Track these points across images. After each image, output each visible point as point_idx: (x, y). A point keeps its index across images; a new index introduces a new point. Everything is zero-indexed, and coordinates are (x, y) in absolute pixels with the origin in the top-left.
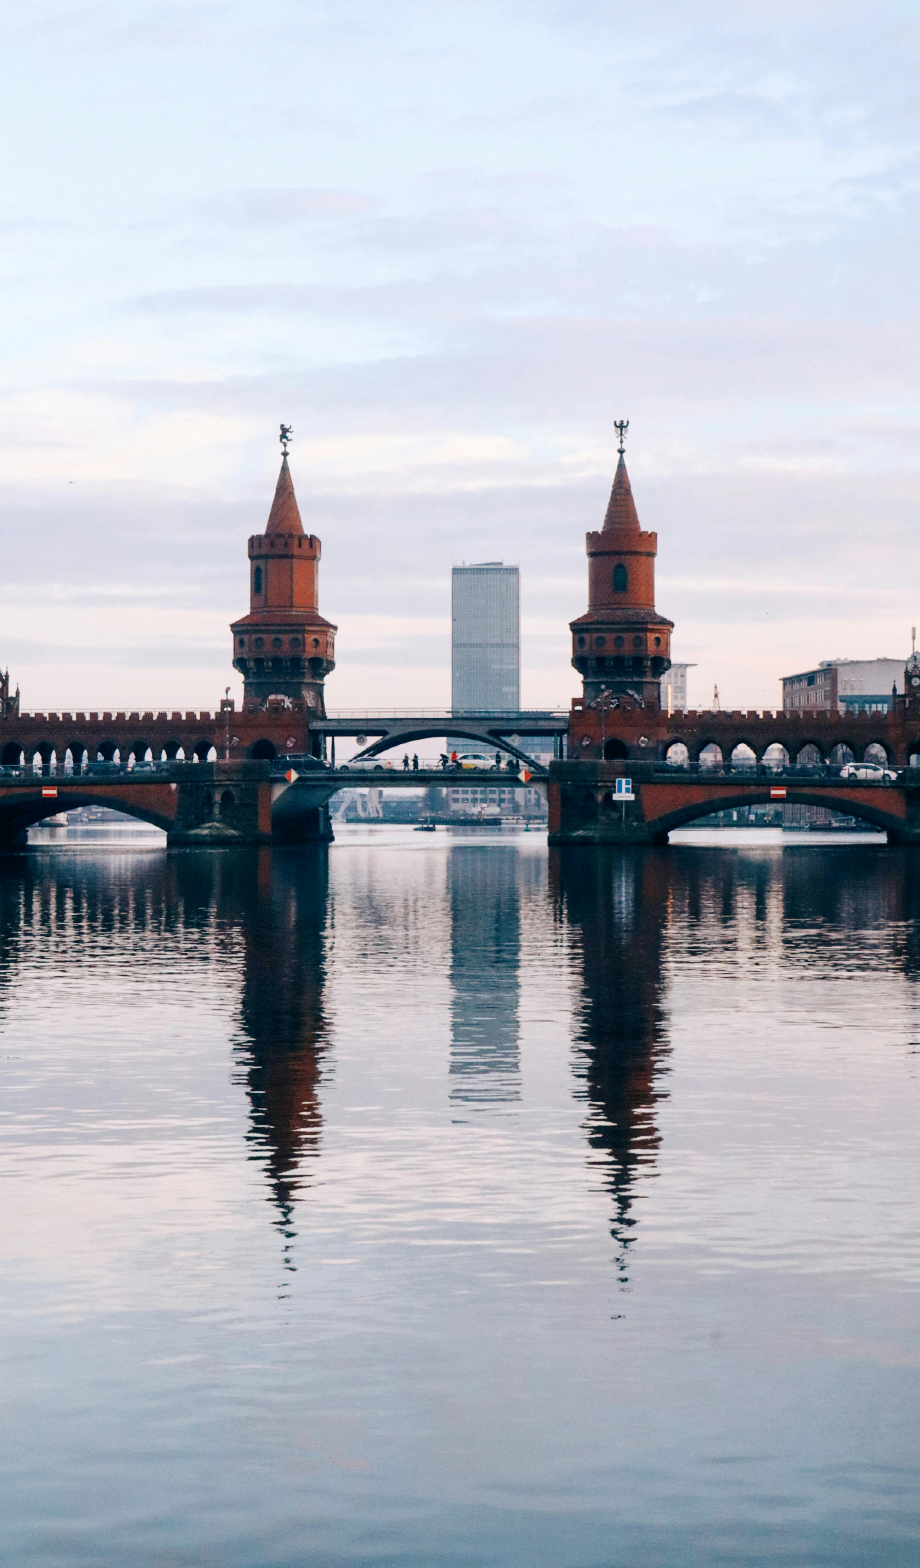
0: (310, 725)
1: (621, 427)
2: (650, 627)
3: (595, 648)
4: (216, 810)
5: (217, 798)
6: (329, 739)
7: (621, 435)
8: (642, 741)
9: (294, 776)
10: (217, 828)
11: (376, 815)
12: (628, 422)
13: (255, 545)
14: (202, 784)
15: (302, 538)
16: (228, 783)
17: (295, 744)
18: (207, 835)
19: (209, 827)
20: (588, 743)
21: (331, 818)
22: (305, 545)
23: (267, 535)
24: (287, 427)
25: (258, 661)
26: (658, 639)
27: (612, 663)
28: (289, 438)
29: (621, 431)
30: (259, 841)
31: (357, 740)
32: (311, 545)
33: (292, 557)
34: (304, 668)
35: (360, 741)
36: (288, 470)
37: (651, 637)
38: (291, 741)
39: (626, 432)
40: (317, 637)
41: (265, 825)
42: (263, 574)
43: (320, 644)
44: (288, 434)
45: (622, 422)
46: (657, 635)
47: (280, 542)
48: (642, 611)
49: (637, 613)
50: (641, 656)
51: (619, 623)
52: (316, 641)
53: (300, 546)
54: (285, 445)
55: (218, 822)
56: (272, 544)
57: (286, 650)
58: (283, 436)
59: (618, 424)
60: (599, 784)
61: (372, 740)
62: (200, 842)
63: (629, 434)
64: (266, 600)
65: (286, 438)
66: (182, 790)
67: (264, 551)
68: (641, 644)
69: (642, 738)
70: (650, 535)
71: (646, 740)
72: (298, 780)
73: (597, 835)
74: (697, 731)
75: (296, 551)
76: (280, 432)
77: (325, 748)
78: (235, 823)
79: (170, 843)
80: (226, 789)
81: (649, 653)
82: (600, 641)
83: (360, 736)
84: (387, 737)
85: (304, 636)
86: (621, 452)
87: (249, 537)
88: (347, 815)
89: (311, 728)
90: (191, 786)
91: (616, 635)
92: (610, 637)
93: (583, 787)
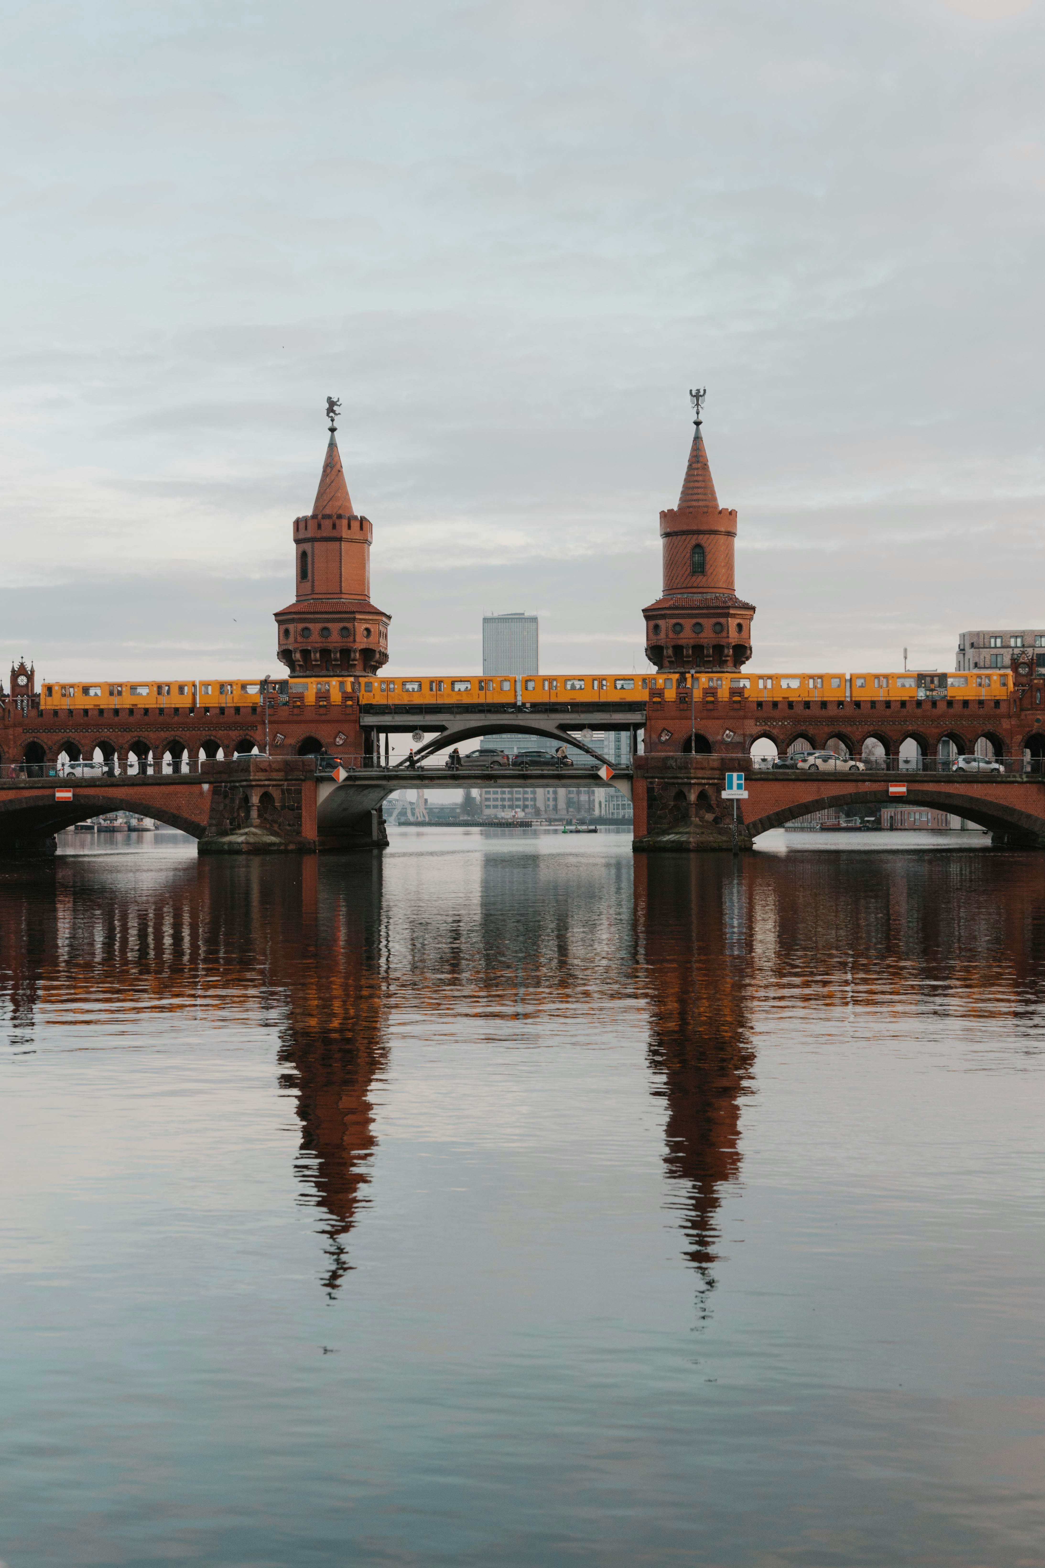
0: (361, 720)
1: (697, 396)
2: (732, 612)
3: (671, 635)
4: (254, 814)
5: (255, 800)
6: (382, 736)
7: (698, 404)
8: (727, 735)
9: (342, 774)
10: (255, 834)
11: (423, 819)
12: (705, 391)
13: (302, 526)
14: (237, 784)
15: (351, 518)
16: (267, 783)
17: (345, 741)
18: (242, 843)
19: (246, 834)
20: (667, 738)
21: (385, 822)
22: (355, 525)
23: (314, 516)
24: (335, 400)
25: (305, 653)
26: (740, 626)
27: (690, 652)
28: (337, 412)
29: (698, 401)
30: (304, 850)
31: (414, 737)
32: (361, 528)
33: (340, 539)
34: (354, 660)
35: (417, 738)
36: (336, 446)
37: (733, 623)
38: (341, 738)
39: (703, 402)
40: (368, 626)
41: (310, 831)
42: (309, 559)
43: (372, 633)
44: (335, 408)
45: (698, 390)
46: (738, 621)
47: (327, 523)
48: (722, 595)
49: (716, 597)
50: (722, 644)
51: (699, 608)
52: (368, 630)
53: (349, 527)
54: (333, 420)
55: (256, 827)
56: (319, 526)
57: (335, 640)
58: (330, 410)
59: (694, 393)
60: (693, 781)
61: (429, 737)
62: (234, 851)
63: (707, 403)
64: (313, 586)
65: (333, 411)
66: (215, 792)
67: (309, 534)
68: (722, 631)
69: (728, 732)
70: (730, 513)
71: (731, 733)
72: (347, 779)
73: (691, 839)
74: (789, 724)
75: (345, 534)
76: (327, 406)
77: (378, 746)
78: (276, 827)
79: (200, 852)
80: (265, 789)
81: (731, 640)
82: (678, 628)
83: (417, 731)
84: (446, 733)
85: (354, 625)
86: (698, 423)
87: (294, 519)
88: (399, 819)
89: (362, 724)
90: (226, 787)
91: (695, 621)
92: (688, 623)
93: (674, 784)
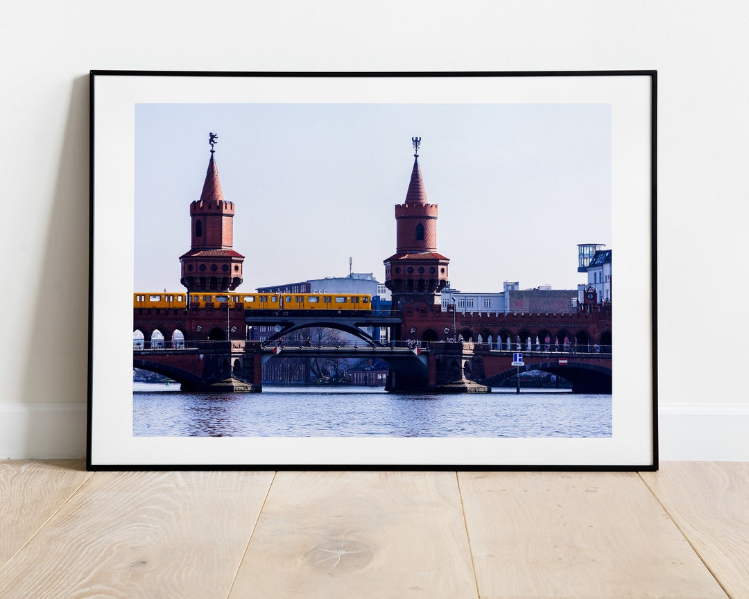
0: (246, 319)
1: (416, 142)
2: (437, 261)
3: (407, 274)
4: (232, 371)
5: (232, 363)
7: (416, 146)
8: (446, 330)
9: (279, 350)
12: (420, 138)
13: (194, 207)
14: (220, 355)
16: (238, 354)
17: (237, 330)
20: (414, 331)
22: (229, 206)
23: (202, 201)
24: (214, 134)
25: (202, 279)
26: (442, 270)
27: (417, 283)
28: (215, 142)
33: (221, 215)
34: (230, 284)
36: (213, 162)
38: (234, 329)
39: (419, 145)
40: (237, 264)
41: (258, 381)
42: (203, 226)
43: (239, 269)
44: (214, 139)
45: (417, 138)
46: (441, 266)
47: (214, 205)
48: (432, 253)
50: (436, 279)
51: (420, 259)
52: (236, 267)
53: (226, 208)
54: (212, 146)
55: (233, 378)
57: (220, 272)
58: (211, 140)
59: (414, 139)
60: (463, 356)
63: (422, 145)
64: (205, 241)
65: (213, 141)
66: (207, 359)
67: (204, 211)
68: (434, 272)
75: (224, 211)
76: (210, 138)
78: (241, 378)
80: (237, 358)
81: (440, 278)
82: (410, 270)
85: (230, 264)
86: (416, 156)
87: (190, 202)
89: (246, 321)
90: (213, 356)
91: (420, 266)
92: (416, 268)
93: (451, 357)
